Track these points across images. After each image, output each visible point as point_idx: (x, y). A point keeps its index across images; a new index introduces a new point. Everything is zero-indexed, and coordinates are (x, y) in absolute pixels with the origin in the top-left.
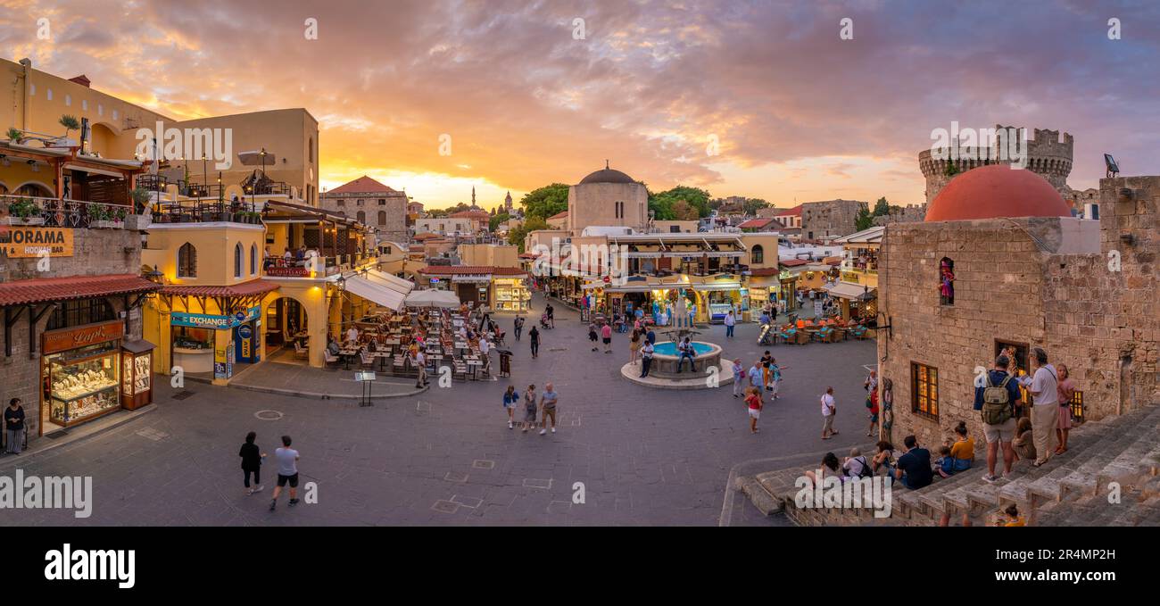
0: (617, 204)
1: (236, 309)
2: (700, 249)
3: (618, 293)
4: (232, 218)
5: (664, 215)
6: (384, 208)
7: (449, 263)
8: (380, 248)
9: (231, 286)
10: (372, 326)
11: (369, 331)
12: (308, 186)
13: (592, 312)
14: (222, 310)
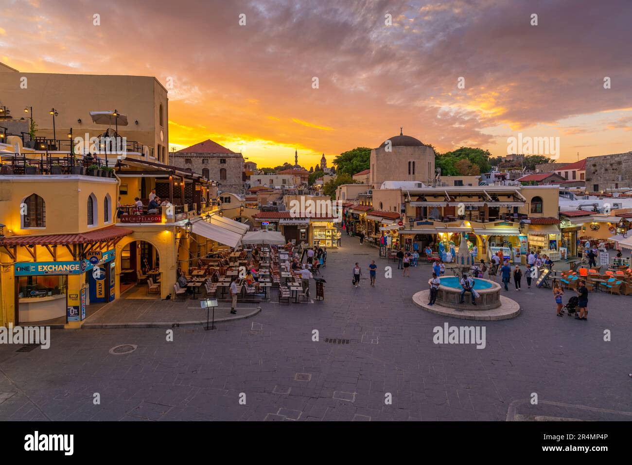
0: (410, 163)
1: (90, 254)
2: (481, 199)
3: (410, 235)
4: (84, 171)
5: (449, 171)
6: (225, 166)
7: (277, 210)
8: (222, 198)
9: (82, 234)
10: (215, 261)
11: (212, 266)
12: (159, 146)
13: (389, 249)
14: (74, 255)
